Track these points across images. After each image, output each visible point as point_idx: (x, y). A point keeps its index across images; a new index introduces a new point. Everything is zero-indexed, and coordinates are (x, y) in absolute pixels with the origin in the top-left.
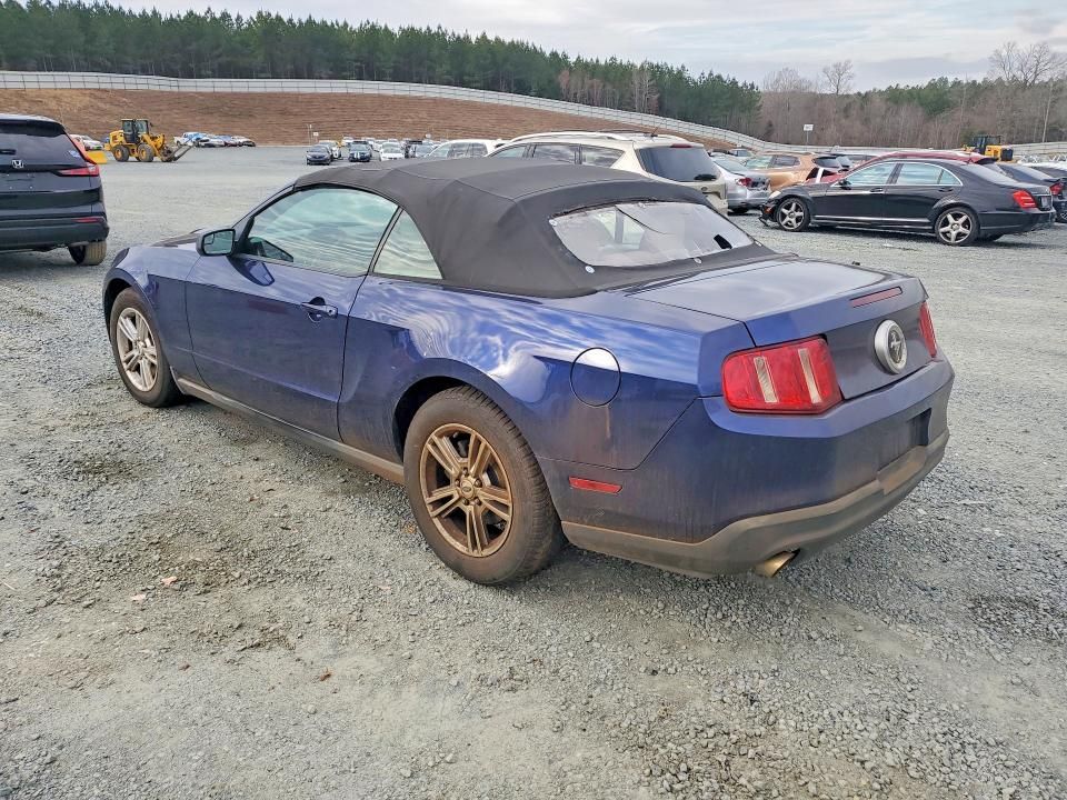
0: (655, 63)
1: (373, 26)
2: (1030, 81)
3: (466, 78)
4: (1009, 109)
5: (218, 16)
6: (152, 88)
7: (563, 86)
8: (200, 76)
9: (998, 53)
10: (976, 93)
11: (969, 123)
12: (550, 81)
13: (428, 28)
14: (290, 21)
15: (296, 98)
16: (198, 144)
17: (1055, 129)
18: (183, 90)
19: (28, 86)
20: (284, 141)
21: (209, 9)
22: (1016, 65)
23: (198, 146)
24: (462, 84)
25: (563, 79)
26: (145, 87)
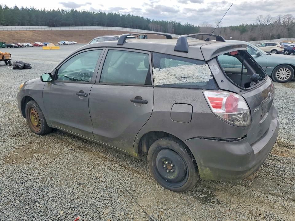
0: (173, 21)
1: (101, 12)
2: (266, 24)
3: (126, 25)
4: (261, 31)
5: (60, 10)
6: (45, 29)
7: (150, 27)
8: (57, 26)
9: (258, 18)
10: (253, 27)
11: (251, 35)
12: (147, 26)
13: (115, 13)
14: (79, 11)
15: (82, 31)
16: (64, 44)
17: (273, 36)
18: (52, 30)
19: (17, 30)
20: (82, 43)
21: (59, 9)
22: (262, 20)
23: (65, 44)
24: (124, 27)
25: (150, 25)
26: (44, 29)
